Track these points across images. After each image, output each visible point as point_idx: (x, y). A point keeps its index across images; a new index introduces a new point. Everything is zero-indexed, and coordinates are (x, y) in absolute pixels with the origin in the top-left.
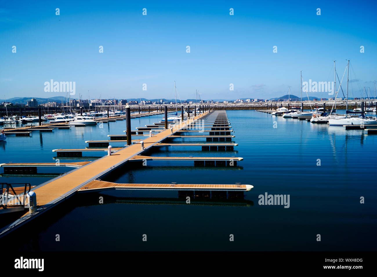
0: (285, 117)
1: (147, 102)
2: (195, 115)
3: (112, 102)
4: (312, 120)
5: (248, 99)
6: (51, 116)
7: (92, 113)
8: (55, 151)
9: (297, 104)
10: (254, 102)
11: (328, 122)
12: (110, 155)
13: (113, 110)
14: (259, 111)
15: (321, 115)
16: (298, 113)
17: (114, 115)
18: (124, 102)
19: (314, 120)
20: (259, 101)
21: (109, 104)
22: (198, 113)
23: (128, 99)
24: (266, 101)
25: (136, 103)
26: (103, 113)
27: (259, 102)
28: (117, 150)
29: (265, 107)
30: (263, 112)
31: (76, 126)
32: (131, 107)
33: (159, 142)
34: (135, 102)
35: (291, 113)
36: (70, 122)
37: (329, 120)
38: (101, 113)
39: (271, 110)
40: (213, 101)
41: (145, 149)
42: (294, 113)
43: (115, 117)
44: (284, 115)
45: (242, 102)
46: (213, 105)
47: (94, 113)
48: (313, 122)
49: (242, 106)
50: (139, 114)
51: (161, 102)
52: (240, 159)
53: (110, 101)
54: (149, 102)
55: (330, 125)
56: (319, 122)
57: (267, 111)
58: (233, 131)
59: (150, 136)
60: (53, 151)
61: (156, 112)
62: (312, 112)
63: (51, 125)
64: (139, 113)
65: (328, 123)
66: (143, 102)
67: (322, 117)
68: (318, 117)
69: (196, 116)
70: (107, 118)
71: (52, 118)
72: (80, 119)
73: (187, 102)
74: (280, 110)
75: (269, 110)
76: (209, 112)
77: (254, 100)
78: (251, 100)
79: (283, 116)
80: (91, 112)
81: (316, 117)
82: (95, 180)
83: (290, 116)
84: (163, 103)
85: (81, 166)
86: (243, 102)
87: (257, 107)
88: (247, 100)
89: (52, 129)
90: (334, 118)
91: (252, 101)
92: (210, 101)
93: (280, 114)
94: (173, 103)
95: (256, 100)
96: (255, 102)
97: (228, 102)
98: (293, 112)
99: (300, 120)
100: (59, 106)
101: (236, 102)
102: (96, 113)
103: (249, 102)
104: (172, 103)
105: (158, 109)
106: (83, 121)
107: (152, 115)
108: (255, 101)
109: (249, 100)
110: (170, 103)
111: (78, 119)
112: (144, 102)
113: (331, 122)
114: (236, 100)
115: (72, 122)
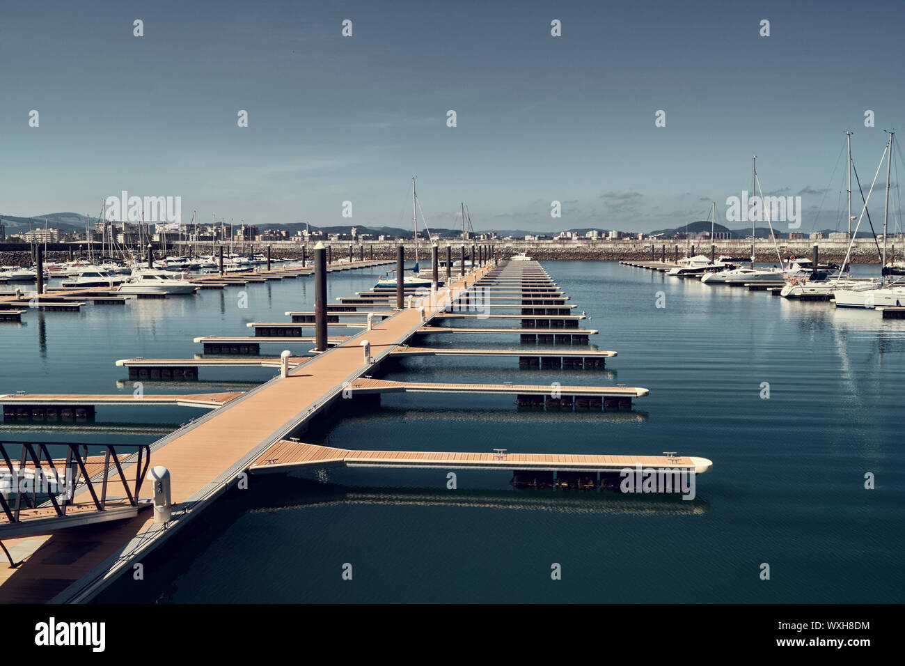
0: (708, 282)
1: (314, 233)
2: (463, 273)
3: (218, 233)
4: (785, 291)
5: (592, 230)
6: (58, 269)
7: (172, 261)
8: (124, 364)
9: (732, 246)
10: (607, 238)
11: (833, 297)
12: (287, 376)
13: (227, 255)
14: (631, 265)
15: (811, 279)
16: (745, 272)
17: (235, 269)
18: (251, 232)
19: (793, 293)
20: (621, 236)
21: (210, 238)
22: (468, 266)
23: (260, 225)
24: (640, 238)
25: (284, 235)
26: (201, 262)
27: (621, 239)
28: (298, 364)
29: (644, 254)
30: (641, 267)
31: (141, 296)
32: (274, 246)
33: (402, 345)
34: (280, 233)
35: (726, 272)
36: (121, 285)
37: (835, 293)
38: (194, 262)
39: (663, 261)
40: (495, 234)
41: (372, 360)
42: (734, 271)
43: (240, 274)
44: (707, 276)
45: (575, 238)
46: (501, 247)
47: (176, 261)
48: (791, 297)
49: (582, 250)
50: (304, 266)
51: (354, 235)
52: (640, 391)
53: (209, 229)
54: (321, 233)
55: (838, 306)
56: (805, 298)
57: (652, 264)
58: (584, 318)
59: (369, 329)
60: (119, 363)
61: (347, 260)
62: (778, 271)
63: (72, 292)
64: (304, 264)
65: (831, 300)
66: (302, 234)
67: (813, 284)
68: (802, 284)
69: (463, 275)
70: (218, 276)
71: (61, 272)
72: (151, 277)
73: (424, 235)
74: (693, 263)
75: (655, 262)
76: (496, 264)
77: (607, 235)
78: (600, 233)
79: (704, 279)
80: (168, 258)
81: (797, 284)
82: (282, 441)
83: (723, 279)
84: (360, 237)
85: (222, 403)
86: (578, 239)
87: (623, 254)
88: (589, 235)
89: (79, 304)
90: (848, 288)
91: (604, 235)
92: (488, 235)
93: (693, 274)
94: (386, 239)
95: (613, 234)
96: (612, 239)
97: (536, 238)
98: (731, 270)
99: (750, 290)
100: (68, 239)
101: (560, 239)
102: (181, 261)
103: (594, 238)
104: (382, 239)
105: (351, 255)
106: (159, 282)
107: (339, 271)
108: (610, 237)
109: (595, 233)
110: (378, 239)
111: (145, 277)
112: (306, 233)
113: (841, 297)
114: (559, 234)
115: (126, 284)
